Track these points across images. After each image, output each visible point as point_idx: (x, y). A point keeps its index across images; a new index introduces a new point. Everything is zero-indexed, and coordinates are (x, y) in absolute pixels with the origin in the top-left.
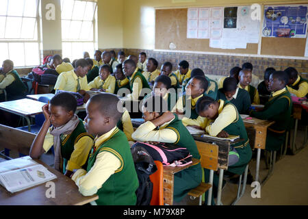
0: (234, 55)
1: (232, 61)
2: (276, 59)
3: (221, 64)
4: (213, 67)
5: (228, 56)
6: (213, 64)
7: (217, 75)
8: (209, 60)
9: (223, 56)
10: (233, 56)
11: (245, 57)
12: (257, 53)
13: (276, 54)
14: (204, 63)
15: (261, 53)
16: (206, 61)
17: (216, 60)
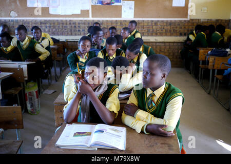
0: (72, 19)
1: (70, 24)
2: (103, 21)
3: (61, 27)
4: (54, 30)
5: (66, 20)
6: (54, 27)
7: (59, 35)
8: (50, 24)
9: (62, 20)
10: (70, 20)
11: (80, 20)
12: (89, 17)
13: (103, 17)
14: (46, 27)
15: (92, 17)
16: (48, 25)
17: (56, 24)
